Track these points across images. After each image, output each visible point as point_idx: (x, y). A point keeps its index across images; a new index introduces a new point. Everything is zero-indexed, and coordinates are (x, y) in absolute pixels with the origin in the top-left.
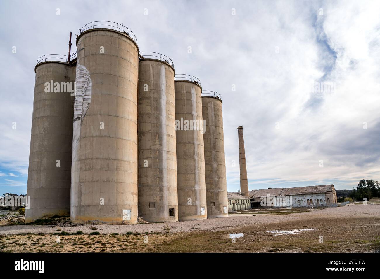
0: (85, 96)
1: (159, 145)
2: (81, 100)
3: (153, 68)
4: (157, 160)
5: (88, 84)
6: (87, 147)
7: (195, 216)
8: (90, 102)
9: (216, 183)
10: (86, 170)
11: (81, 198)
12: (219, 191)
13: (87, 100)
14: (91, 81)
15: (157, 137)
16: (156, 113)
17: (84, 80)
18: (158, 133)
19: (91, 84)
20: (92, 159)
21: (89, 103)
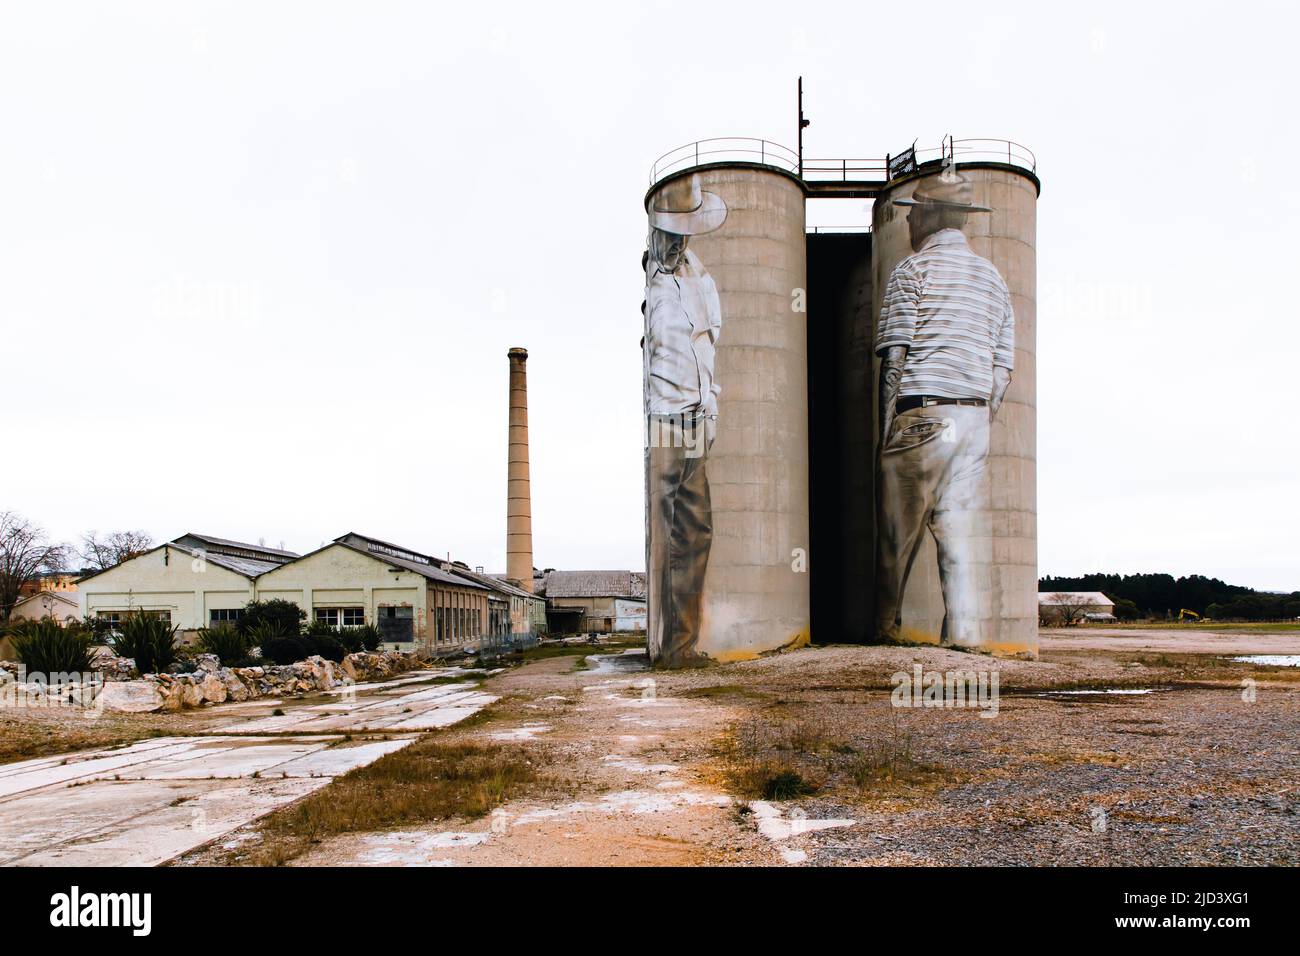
0: (999, 347)
2: (988, 355)
5: (1005, 318)
6: (1009, 479)
8: (1011, 367)
10: (1008, 536)
11: (1000, 600)
13: (1004, 361)
14: (1012, 312)
17: (995, 304)
19: (1012, 320)
20: (1019, 510)
21: (1010, 370)
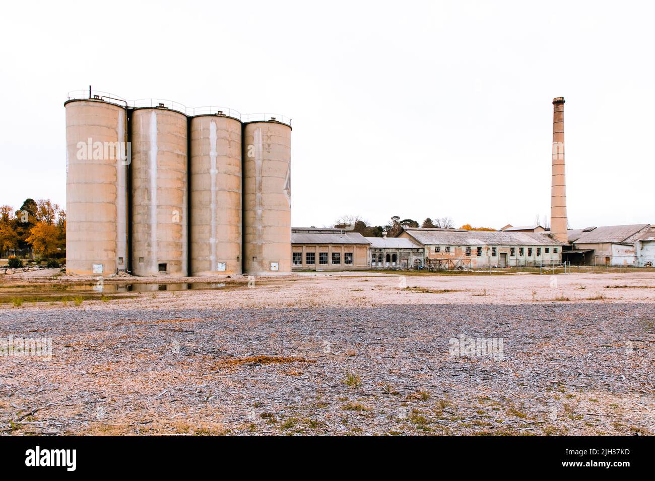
1: (148, 200)
3: (143, 117)
4: (146, 216)
7: (208, 271)
9: (259, 233)
12: (264, 243)
15: (146, 192)
16: (146, 167)
18: (147, 189)
